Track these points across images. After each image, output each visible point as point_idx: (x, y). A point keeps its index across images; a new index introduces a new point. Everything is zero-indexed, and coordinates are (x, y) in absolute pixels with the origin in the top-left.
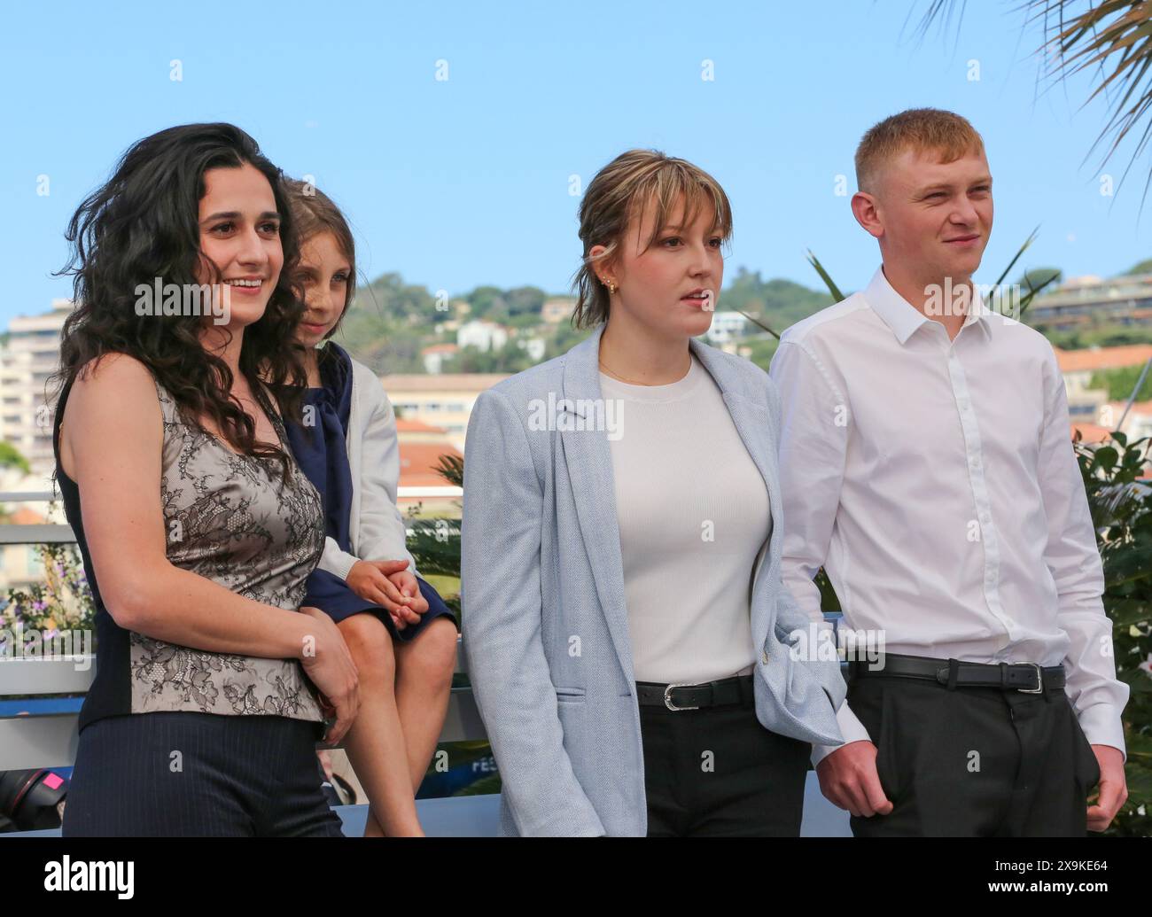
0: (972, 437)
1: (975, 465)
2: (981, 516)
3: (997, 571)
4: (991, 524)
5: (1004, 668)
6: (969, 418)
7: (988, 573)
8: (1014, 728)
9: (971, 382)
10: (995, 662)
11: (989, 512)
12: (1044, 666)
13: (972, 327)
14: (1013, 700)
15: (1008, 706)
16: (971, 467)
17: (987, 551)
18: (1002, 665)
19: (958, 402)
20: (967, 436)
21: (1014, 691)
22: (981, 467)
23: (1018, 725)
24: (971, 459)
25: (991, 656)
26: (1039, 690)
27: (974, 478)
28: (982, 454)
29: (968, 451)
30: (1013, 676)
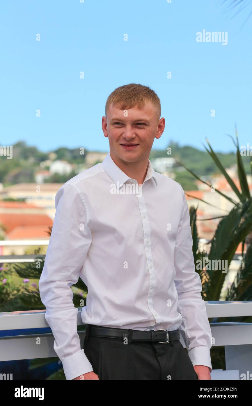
0: (147, 230)
1: (148, 243)
2: (149, 265)
3: (153, 290)
4: (153, 269)
5: (152, 333)
6: (146, 221)
7: (151, 291)
8: (157, 359)
9: (148, 205)
10: (148, 330)
11: (152, 264)
12: (170, 331)
13: (149, 180)
14: (156, 347)
15: (154, 350)
16: (145, 244)
17: (151, 281)
18: (151, 331)
19: (141, 214)
20: (144, 230)
21: (157, 342)
22: (150, 244)
23: (159, 358)
24: (146, 240)
25: (147, 328)
26: (167, 342)
27: (146, 249)
28: (151, 238)
29: (145, 236)
30: (156, 336)
